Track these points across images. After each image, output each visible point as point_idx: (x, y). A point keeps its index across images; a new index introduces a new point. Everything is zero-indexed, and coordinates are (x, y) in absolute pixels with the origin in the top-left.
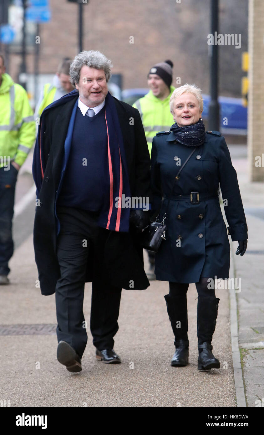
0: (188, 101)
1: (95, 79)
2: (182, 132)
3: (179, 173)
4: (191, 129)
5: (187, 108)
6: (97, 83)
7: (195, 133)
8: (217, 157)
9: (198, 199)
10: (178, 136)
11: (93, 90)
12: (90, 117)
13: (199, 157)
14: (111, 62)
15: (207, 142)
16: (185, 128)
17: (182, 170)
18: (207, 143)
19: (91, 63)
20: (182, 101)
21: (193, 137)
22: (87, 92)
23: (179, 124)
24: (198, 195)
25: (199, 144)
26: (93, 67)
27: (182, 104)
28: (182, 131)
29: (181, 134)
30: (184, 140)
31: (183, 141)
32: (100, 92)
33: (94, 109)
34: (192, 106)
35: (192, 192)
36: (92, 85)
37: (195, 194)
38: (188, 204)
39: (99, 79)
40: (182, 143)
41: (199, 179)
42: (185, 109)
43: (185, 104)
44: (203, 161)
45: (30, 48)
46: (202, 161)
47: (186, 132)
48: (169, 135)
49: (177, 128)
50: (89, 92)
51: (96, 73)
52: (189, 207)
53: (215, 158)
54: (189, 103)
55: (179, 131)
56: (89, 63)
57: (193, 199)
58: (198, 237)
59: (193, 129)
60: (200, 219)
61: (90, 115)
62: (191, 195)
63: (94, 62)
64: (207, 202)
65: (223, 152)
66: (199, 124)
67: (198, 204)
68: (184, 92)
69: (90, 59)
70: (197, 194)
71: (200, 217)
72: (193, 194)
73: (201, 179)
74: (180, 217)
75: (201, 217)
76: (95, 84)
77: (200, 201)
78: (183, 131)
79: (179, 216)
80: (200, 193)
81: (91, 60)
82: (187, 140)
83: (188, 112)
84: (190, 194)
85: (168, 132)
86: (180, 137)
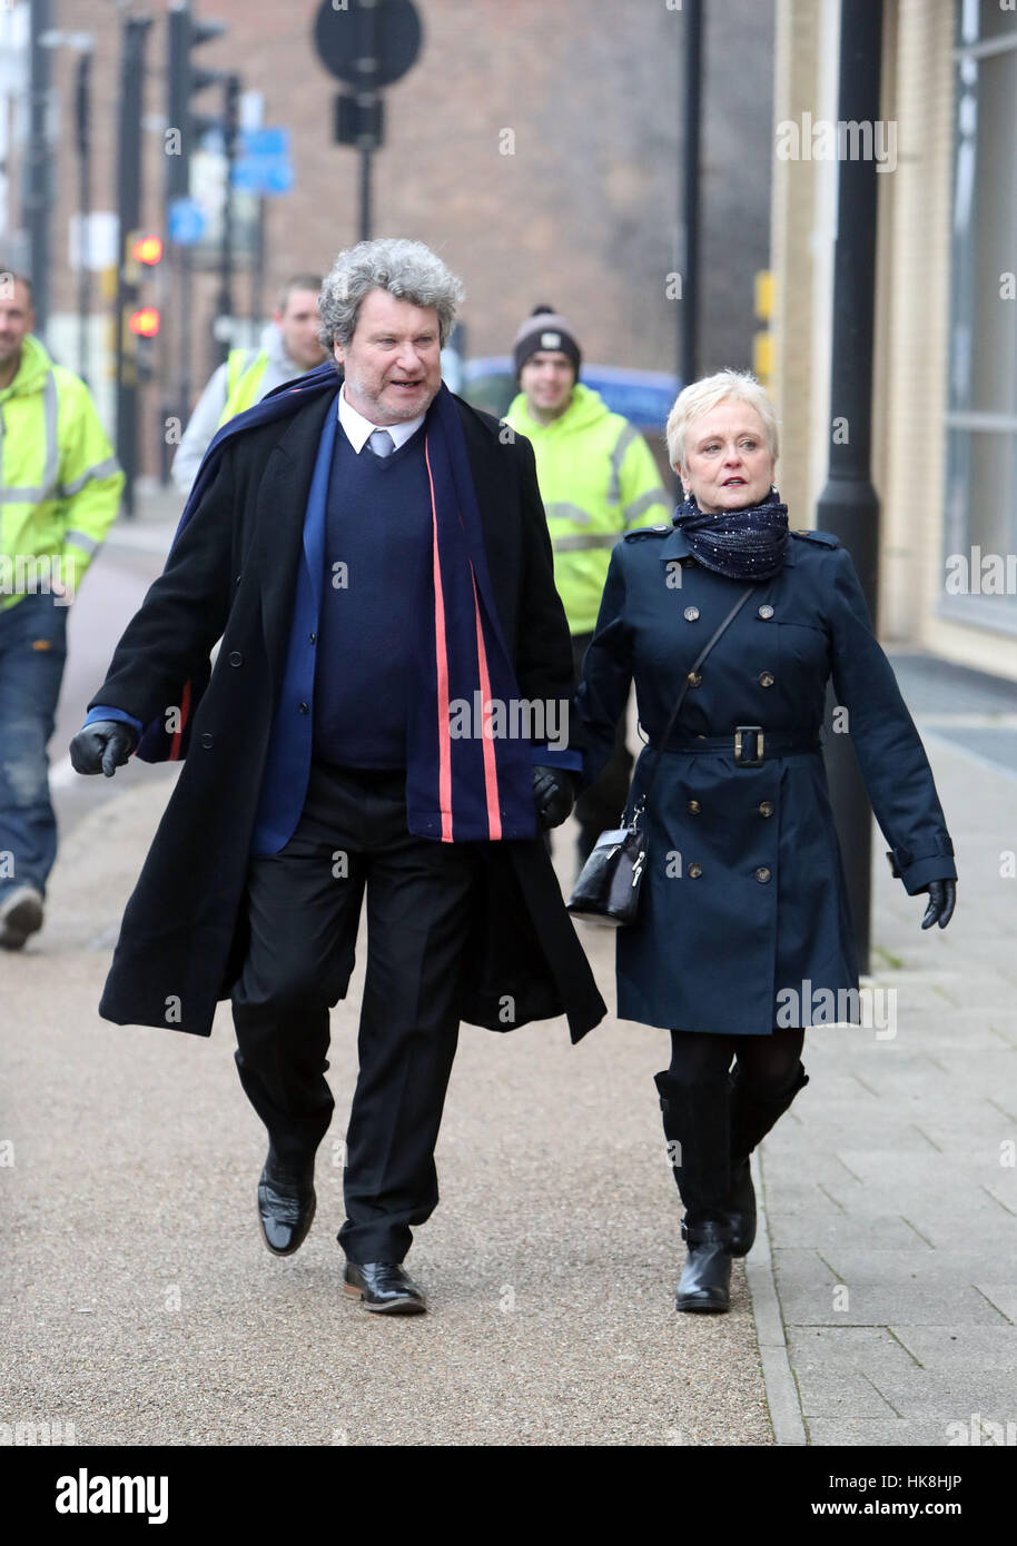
0: (738, 427)
1: (409, 338)
2: (713, 531)
3: (698, 664)
4: (744, 523)
5: (736, 452)
6: (415, 352)
7: (757, 538)
8: (824, 616)
9: (760, 752)
10: (702, 544)
11: (398, 375)
12: (378, 457)
13: (766, 612)
14: (460, 283)
15: (793, 564)
16: (725, 517)
17: (709, 653)
18: (792, 567)
19: (402, 286)
20: (717, 430)
21: (750, 550)
22: (377, 379)
23: (705, 504)
24: (760, 738)
25: (768, 574)
26: (407, 298)
27: (717, 438)
28: (714, 527)
29: (710, 537)
30: (720, 557)
31: (714, 560)
32: (416, 383)
33: (390, 430)
34: (752, 445)
35: (739, 728)
36: (398, 358)
37: (750, 733)
38: (726, 765)
39: (420, 340)
40: (714, 568)
41: (765, 684)
42: (730, 453)
43: (727, 437)
44: (780, 624)
45: (242, 256)
46: (775, 626)
47: (730, 532)
48: (670, 537)
49: (697, 518)
50: (383, 378)
51: (413, 320)
52: (730, 775)
53: (820, 616)
54: (741, 436)
55: (704, 526)
56: (394, 284)
57: (743, 750)
58: (754, 877)
59: (752, 523)
60: (761, 816)
61: (380, 449)
62: (738, 737)
63: (411, 282)
64: (788, 762)
65: (845, 601)
66: (770, 505)
67: (759, 767)
68: (722, 399)
69: (399, 271)
70: (755, 734)
71: (762, 809)
72: (744, 732)
73: (772, 682)
74: (697, 807)
75: (766, 810)
76: (408, 357)
77: (766, 757)
78: (719, 526)
79: (695, 803)
80: (765, 731)
81: (401, 276)
82: (731, 558)
83: (738, 465)
84: (736, 732)
85: (664, 528)
86: (705, 547)
